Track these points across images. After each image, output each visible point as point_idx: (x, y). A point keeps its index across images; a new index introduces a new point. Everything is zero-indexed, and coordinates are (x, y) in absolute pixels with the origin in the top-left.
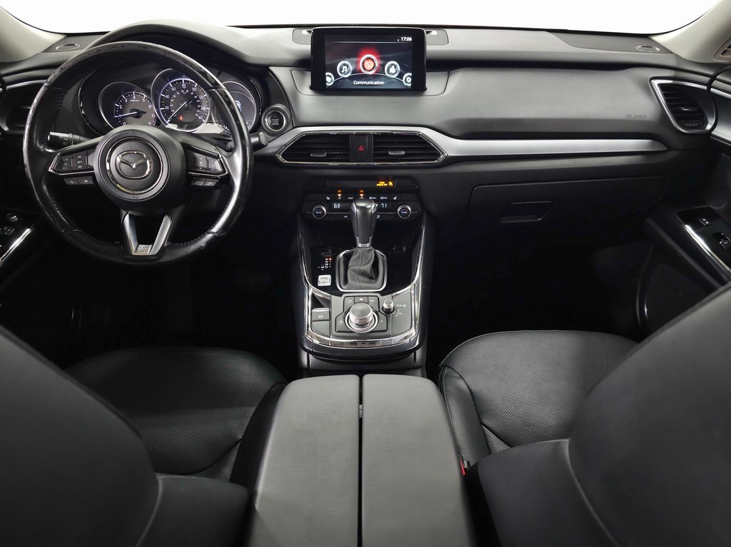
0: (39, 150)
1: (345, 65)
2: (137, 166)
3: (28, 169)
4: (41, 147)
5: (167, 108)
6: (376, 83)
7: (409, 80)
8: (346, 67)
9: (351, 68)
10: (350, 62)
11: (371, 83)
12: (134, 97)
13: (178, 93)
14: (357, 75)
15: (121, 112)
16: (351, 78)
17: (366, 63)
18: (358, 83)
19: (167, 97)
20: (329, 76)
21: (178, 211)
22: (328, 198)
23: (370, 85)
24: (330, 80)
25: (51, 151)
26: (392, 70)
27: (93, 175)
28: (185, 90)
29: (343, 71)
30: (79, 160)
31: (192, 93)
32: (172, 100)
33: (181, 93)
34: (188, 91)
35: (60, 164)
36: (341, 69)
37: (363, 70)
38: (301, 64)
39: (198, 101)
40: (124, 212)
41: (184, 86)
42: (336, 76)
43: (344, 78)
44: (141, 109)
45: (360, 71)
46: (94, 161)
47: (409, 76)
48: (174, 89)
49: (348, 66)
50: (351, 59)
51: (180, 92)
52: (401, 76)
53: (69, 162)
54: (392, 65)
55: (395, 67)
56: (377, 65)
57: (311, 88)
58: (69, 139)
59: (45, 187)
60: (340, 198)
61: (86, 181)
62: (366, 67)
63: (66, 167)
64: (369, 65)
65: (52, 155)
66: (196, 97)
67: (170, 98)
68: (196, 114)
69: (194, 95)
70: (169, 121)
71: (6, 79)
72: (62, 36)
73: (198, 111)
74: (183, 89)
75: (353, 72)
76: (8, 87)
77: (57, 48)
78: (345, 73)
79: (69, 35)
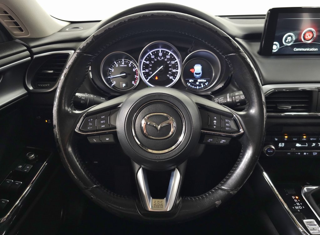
0: (68, 112)
1: (289, 36)
3: (56, 130)
4: (69, 109)
5: (147, 71)
6: (311, 50)
8: (290, 38)
9: (294, 38)
10: (294, 34)
11: (308, 49)
12: (123, 64)
13: (156, 60)
14: (298, 43)
16: (293, 46)
18: (297, 50)
19: (147, 63)
20: (275, 44)
21: (183, 166)
22: (276, 139)
23: (306, 51)
24: (276, 47)
25: (77, 112)
27: (115, 134)
28: (161, 57)
29: (287, 41)
30: (103, 119)
31: (166, 60)
32: (151, 65)
33: (158, 60)
34: (163, 58)
35: (85, 124)
36: (286, 39)
37: (303, 40)
39: (170, 65)
40: (137, 166)
41: (160, 54)
42: (281, 44)
43: (287, 46)
45: (301, 41)
48: (153, 57)
49: (292, 37)
50: (295, 32)
51: (157, 59)
53: (93, 122)
56: (315, 36)
59: (70, 149)
60: (286, 139)
61: (107, 139)
62: (306, 38)
63: (91, 126)
65: (79, 116)
66: (168, 62)
67: (150, 64)
68: (168, 75)
69: (167, 61)
70: (148, 80)
71: (34, 50)
72: (68, 23)
73: (170, 73)
74: (160, 57)
75: (295, 41)
76: (35, 56)
77: (67, 29)
78: (289, 43)
79: (72, 22)
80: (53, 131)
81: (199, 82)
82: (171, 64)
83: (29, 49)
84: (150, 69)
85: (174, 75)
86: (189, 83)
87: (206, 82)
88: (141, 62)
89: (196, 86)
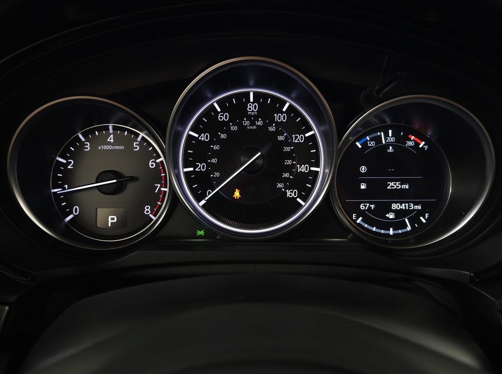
5: (201, 167)
12: (111, 139)
13: (234, 128)
15: (68, 178)
19: (203, 137)
28: (253, 119)
31: (272, 129)
32: (216, 147)
33: (242, 128)
34: (260, 123)
39: (287, 149)
41: (252, 108)
44: (127, 172)
48: (223, 117)
51: (240, 125)
66: (281, 138)
67: (212, 142)
68: (280, 185)
69: (278, 132)
70: (203, 202)
73: (286, 175)
74: (249, 117)
81: (395, 211)
82: (290, 145)
84: (214, 161)
85: (305, 184)
86: (360, 213)
87: (421, 213)
88: (178, 136)
89: (387, 225)
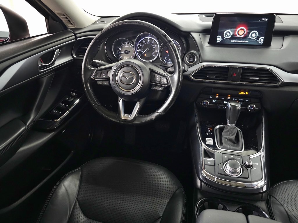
0: (88, 68)
1: (228, 32)
2: (129, 79)
3: (83, 76)
4: (89, 67)
5: (140, 50)
6: (243, 41)
7: (262, 40)
8: (229, 33)
9: (231, 34)
10: (231, 31)
11: (241, 41)
12: (127, 45)
13: (146, 44)
14: (234, 37)
15: (120, 51)
16: (230, 39)
17: (240, 31)
18: (234, 41)
19: (140, 45)
20: (219, 37)
21: (143, 100)
22: (211, 97)
23: (240, 42)
24: (219, 39)
25: (93, 69)
26: (254, 35)
27: (109, 81)
28: (149, 42)
29: (227, 35)
30: (104, 73)
31: (152, 44)
32: (143, 47)
34: (150, 43)
35: (96, 75)
36: (226, 34)
37: (237, 35)
38: (205, 31)
39: (154, 48)
40: (120, 98)
41: (149, 40)
42: (223, 37)
43: (227, 39)
44: (129, 51)
45: (236, 35)
46: (111, 75)
47: (262, 39)
48: (144, 42)
49: (230, 33)
50: (232, 29)
52: (258, 38)
53: (100, 74)
54: (254, 32)
55: (256, 33)
56: (246, 33)
57: (209, 43)
58: (100, 63)
59: (89, 85)
60: (217, 98)
61: (106, 83)
62: (239, 33)
63: (98, 76)
64: (241, 32)
65: (93, 71)
66: (153, 46)
67: (142, 46)
68: (152, 54)
69: (153, 45)
70: (140, 56)
71: (77, 35)
72: (100, 18)
73: (153, 52)
74: (148, 42)
75: (232, 36)
76: (78, 39)
77: (98, 23)
78: (228, 36)
79: (102, 17)
80: (81, 77)
82: (154, 47)
83: (75, 35)
84: (142, 49)
85: (156, 54)
86: (165, 59)
88: (136, 45)
89: (169, 61)
